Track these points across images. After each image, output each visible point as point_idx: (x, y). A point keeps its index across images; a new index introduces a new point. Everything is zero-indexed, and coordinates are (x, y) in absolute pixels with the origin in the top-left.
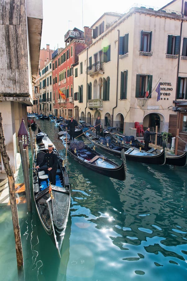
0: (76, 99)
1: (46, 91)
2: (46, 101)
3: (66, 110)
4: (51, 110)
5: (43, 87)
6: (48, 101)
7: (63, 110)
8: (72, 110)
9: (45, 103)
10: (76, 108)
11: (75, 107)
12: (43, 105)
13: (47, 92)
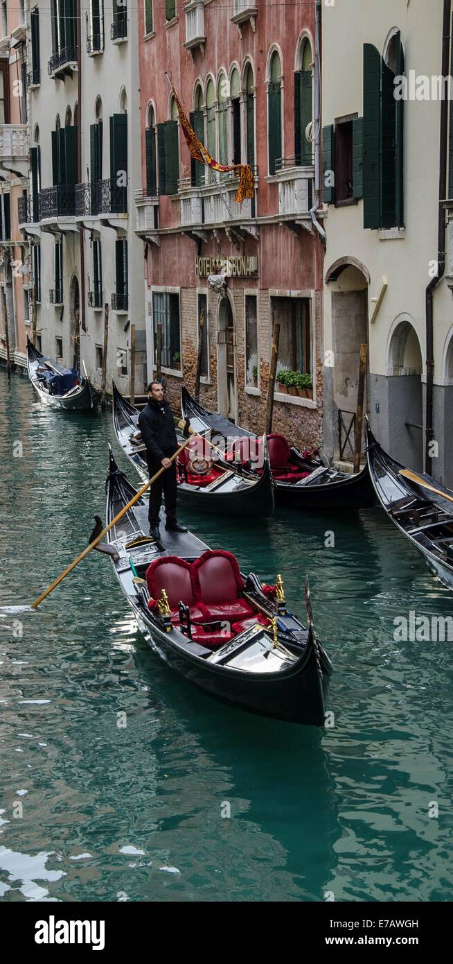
0: (340, 196)
1: (78, 107)
2: (81, 213)
3: (251, 300)
4: (121, 301)
5: (55, 62)
6: (95, 210)
7: (226, 305)
8: (305, 302)
9: (67, 222)
10: (344, 285)
11: (334, 276)
12: (58, 248)
13: (88, 119)
